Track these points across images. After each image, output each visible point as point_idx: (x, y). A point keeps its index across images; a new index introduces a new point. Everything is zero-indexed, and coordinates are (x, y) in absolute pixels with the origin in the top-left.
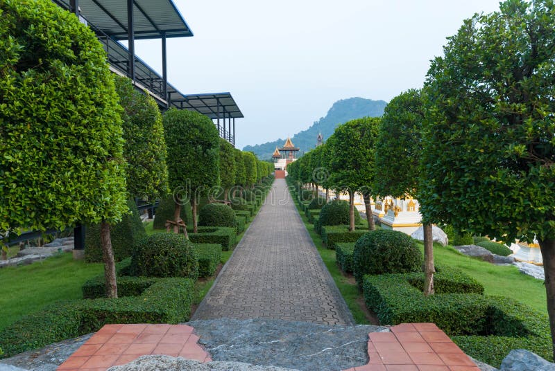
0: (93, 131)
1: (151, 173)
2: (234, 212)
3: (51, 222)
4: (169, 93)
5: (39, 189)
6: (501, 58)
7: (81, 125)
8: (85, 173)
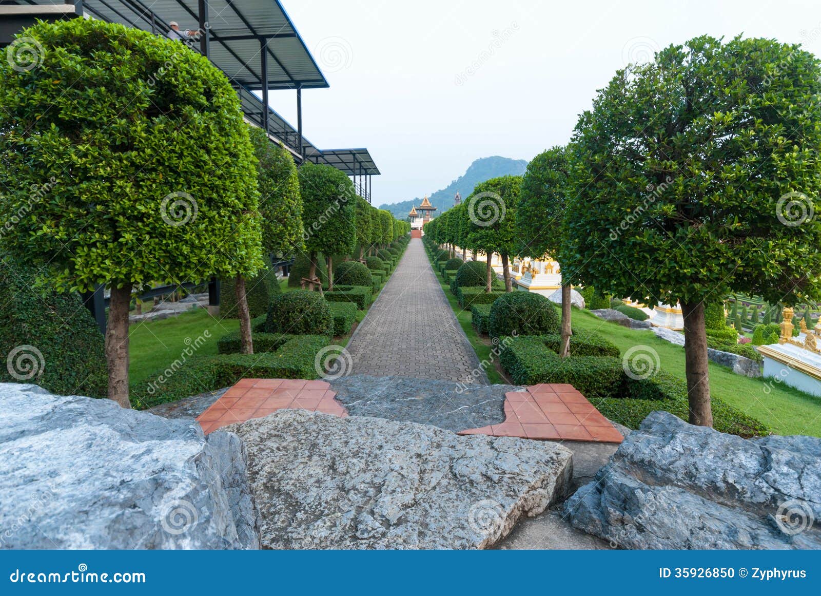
0: (227, 183)
1: (287, 228)
2: (369, 271)
3: (185, 276)
4: (304, 148)
5: (173, 241)
6: (655, 113)
7: (215, 176)
8: (219, 226)
